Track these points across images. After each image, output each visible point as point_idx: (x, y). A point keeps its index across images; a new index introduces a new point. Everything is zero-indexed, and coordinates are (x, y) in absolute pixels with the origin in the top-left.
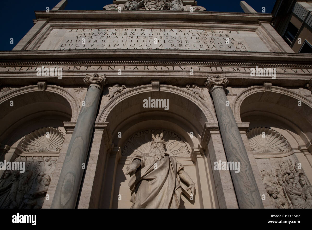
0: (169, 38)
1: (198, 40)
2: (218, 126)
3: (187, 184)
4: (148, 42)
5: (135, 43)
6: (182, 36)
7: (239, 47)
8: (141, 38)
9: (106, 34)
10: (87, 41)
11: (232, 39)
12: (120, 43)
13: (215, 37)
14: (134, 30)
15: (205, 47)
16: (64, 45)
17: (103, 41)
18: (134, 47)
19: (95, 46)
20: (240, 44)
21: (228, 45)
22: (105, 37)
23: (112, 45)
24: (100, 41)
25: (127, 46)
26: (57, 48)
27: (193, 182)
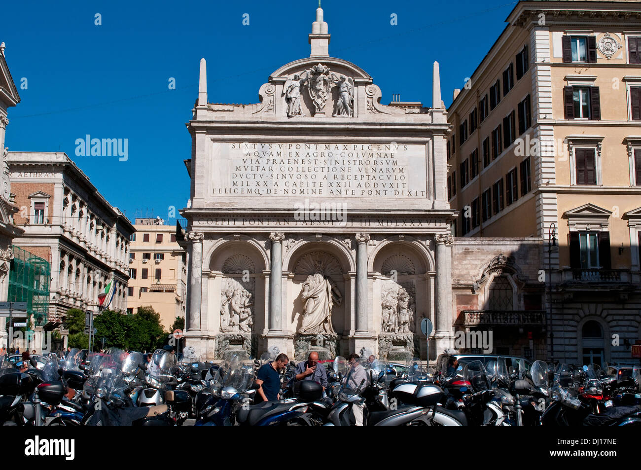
0: (333, 162)
1: (361, 166)
2: (356, 274)
3: (338, 296)
4: (313, 172)
5: (301, 172)
6: (347, 159)
7: (398, 177)
8: (306, 162)
9: (271, 155)
10: (255, 169)
11: (395, 163)
12: (287, 172)
13: (379, 160)
14: (298, 147)
15: (366, 178)
16: (235, 176)
17: (271, 169)
18: (300, 180)
19: (264, 179)
20: (401, 170)
21: (389, 174)
22: (271, 161)
23: (280, 176)
24: (267, 169)
25: (294, 179)
26: (230, 181)
27: (342, 296)
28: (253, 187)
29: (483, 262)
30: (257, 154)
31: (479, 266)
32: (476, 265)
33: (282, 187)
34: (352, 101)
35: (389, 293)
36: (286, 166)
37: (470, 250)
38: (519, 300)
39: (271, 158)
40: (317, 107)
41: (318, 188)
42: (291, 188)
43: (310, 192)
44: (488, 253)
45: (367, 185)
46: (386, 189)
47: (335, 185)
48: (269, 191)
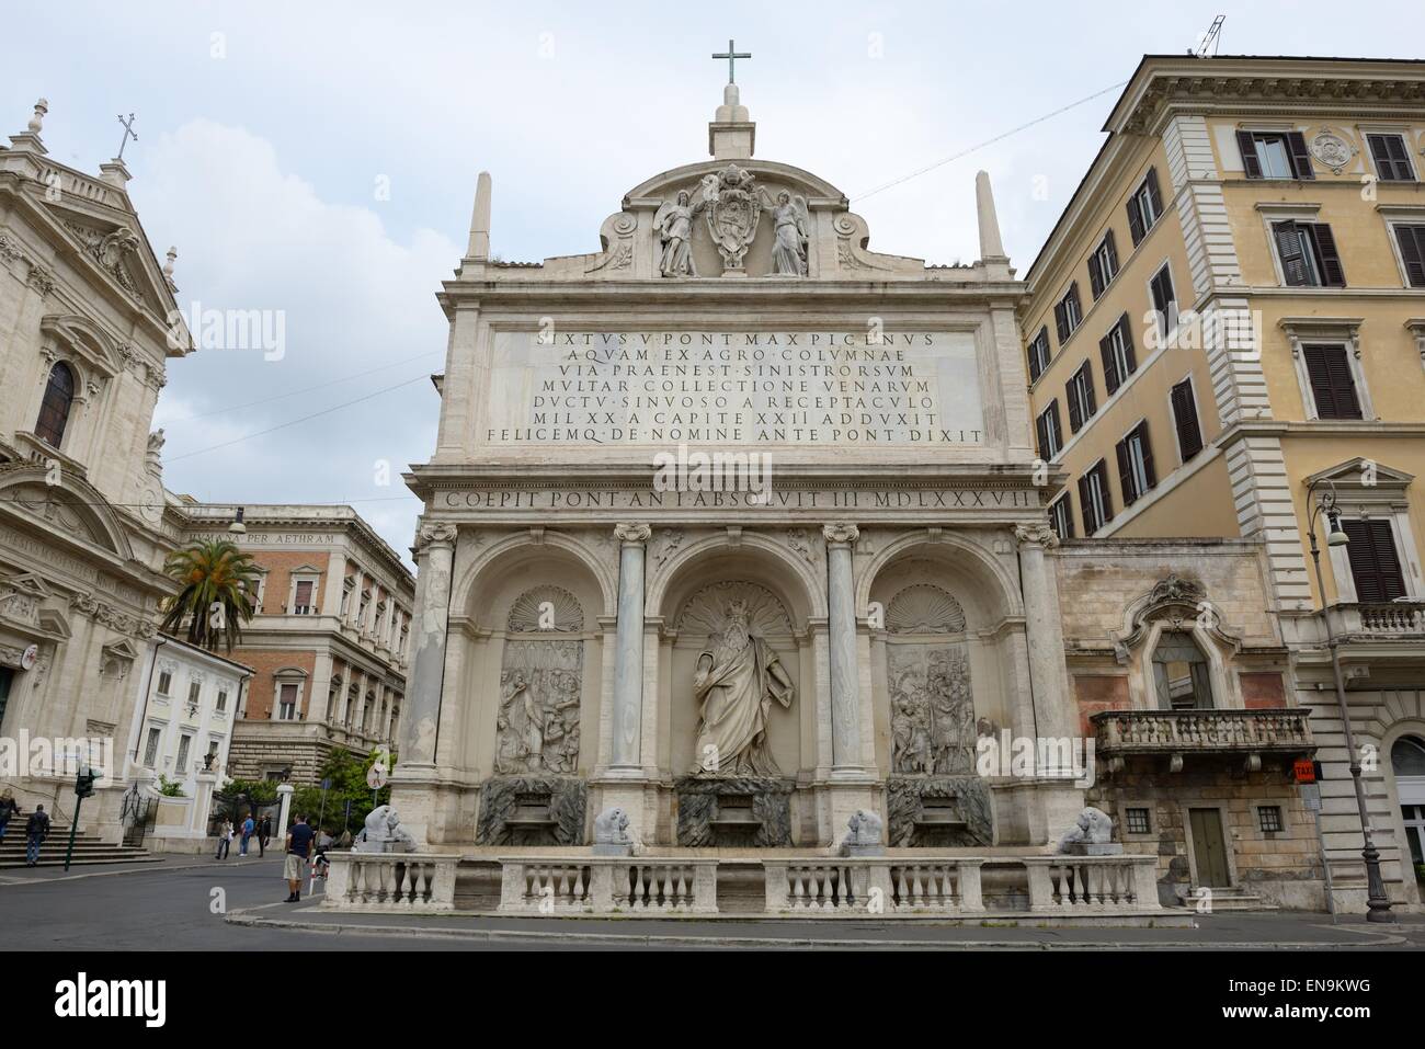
0: (766, 370)
1: (829, 379)
2: (826, 622)
3: (782, 685)
4: (719, 392)
5: (691, 393)
6: (796, 363)
7: (916, 401)
8: (704, 372)
9: (624, 357)
10: (586, 386)
11: (907, 371)
12: (659, 394)
13: (870, 365)
14: (686, 340)
15: (841, 405)
16: (539, 401)
17: (623, 386)
18: (691, 410)
19: (607, 407)
20: (923, 387)
21: (894, 394)
22: (625, 369)
23: (644, 402)
24: (614, 385)
25: (677, 407)
26: (528, 412)
27: (791, 683)
28: (580, 424)
29: (1130, 597)
30: (591, 355)
31: (1123, 605)
32: (1115, 605)
33: (647, 424)
34: (805, 246)
35: (906, 675)
36: (659, 378)
37: (1096, 569)
38: (1231, 687)
39: (624, 363)
40: (727, 258)
41: (731, 425)
42: (668, 427)
43: (713, 434)
44: (1138, 574)
45: (846, 418)
46: (890, 426)
47: (770, 418)
48: (617, 434)
